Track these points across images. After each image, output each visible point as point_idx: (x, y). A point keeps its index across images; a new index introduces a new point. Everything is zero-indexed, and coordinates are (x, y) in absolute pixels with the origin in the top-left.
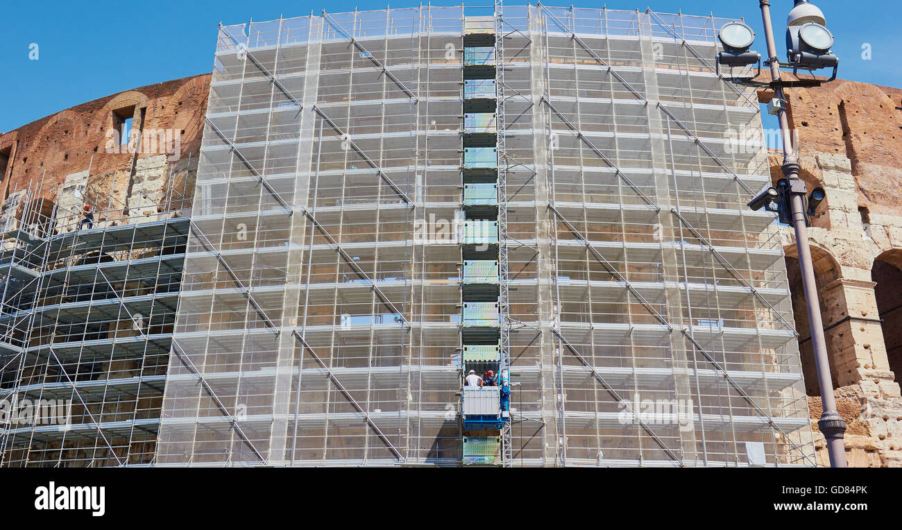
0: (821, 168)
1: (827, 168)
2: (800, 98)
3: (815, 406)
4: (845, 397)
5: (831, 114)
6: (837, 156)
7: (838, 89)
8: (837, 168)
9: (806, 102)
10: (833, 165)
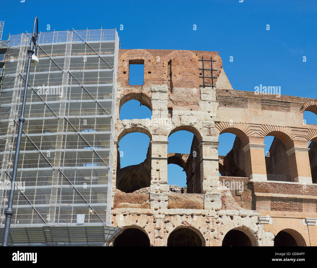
0: (152, 92)
1: (155, 92)
2: (150, 61)
3: (127, 197)
4: (142, 193)
5: (164, 66)
6: (163, 86)
7: (170, 54)
8: (160, 91)
9: (152, 62)
10: (158, 90)
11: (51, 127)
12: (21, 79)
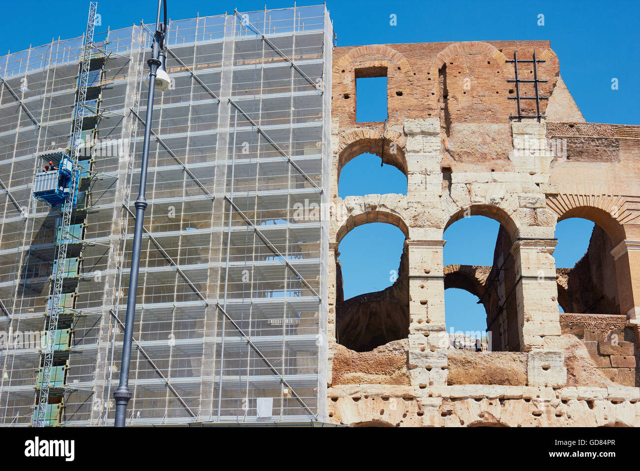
0: (406, 135)
1: (412, 134)
2: (399, 68)
3: (360, 361)
4: (391, 351)
5: (429, 79)
6: (430, 120)
7: (442, 52)
8: (423, 133)
9: (404, 72)
10: (419, 130)
11: (199, 217)
12: (134, 120)
